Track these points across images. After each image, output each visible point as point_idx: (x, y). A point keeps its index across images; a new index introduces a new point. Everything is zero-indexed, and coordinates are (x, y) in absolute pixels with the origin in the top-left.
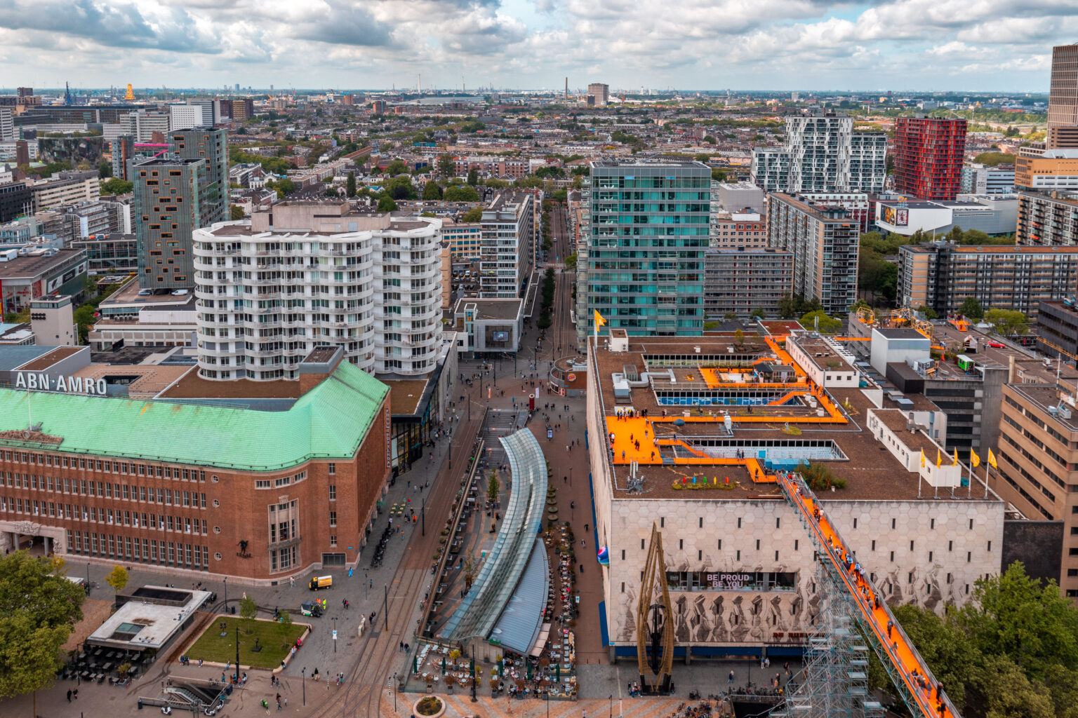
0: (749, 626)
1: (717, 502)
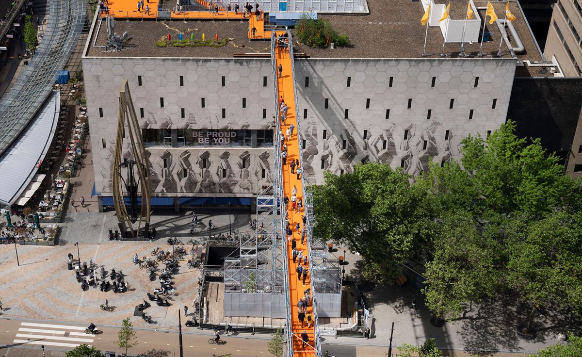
0: (237, 178)
1: (197, 61)
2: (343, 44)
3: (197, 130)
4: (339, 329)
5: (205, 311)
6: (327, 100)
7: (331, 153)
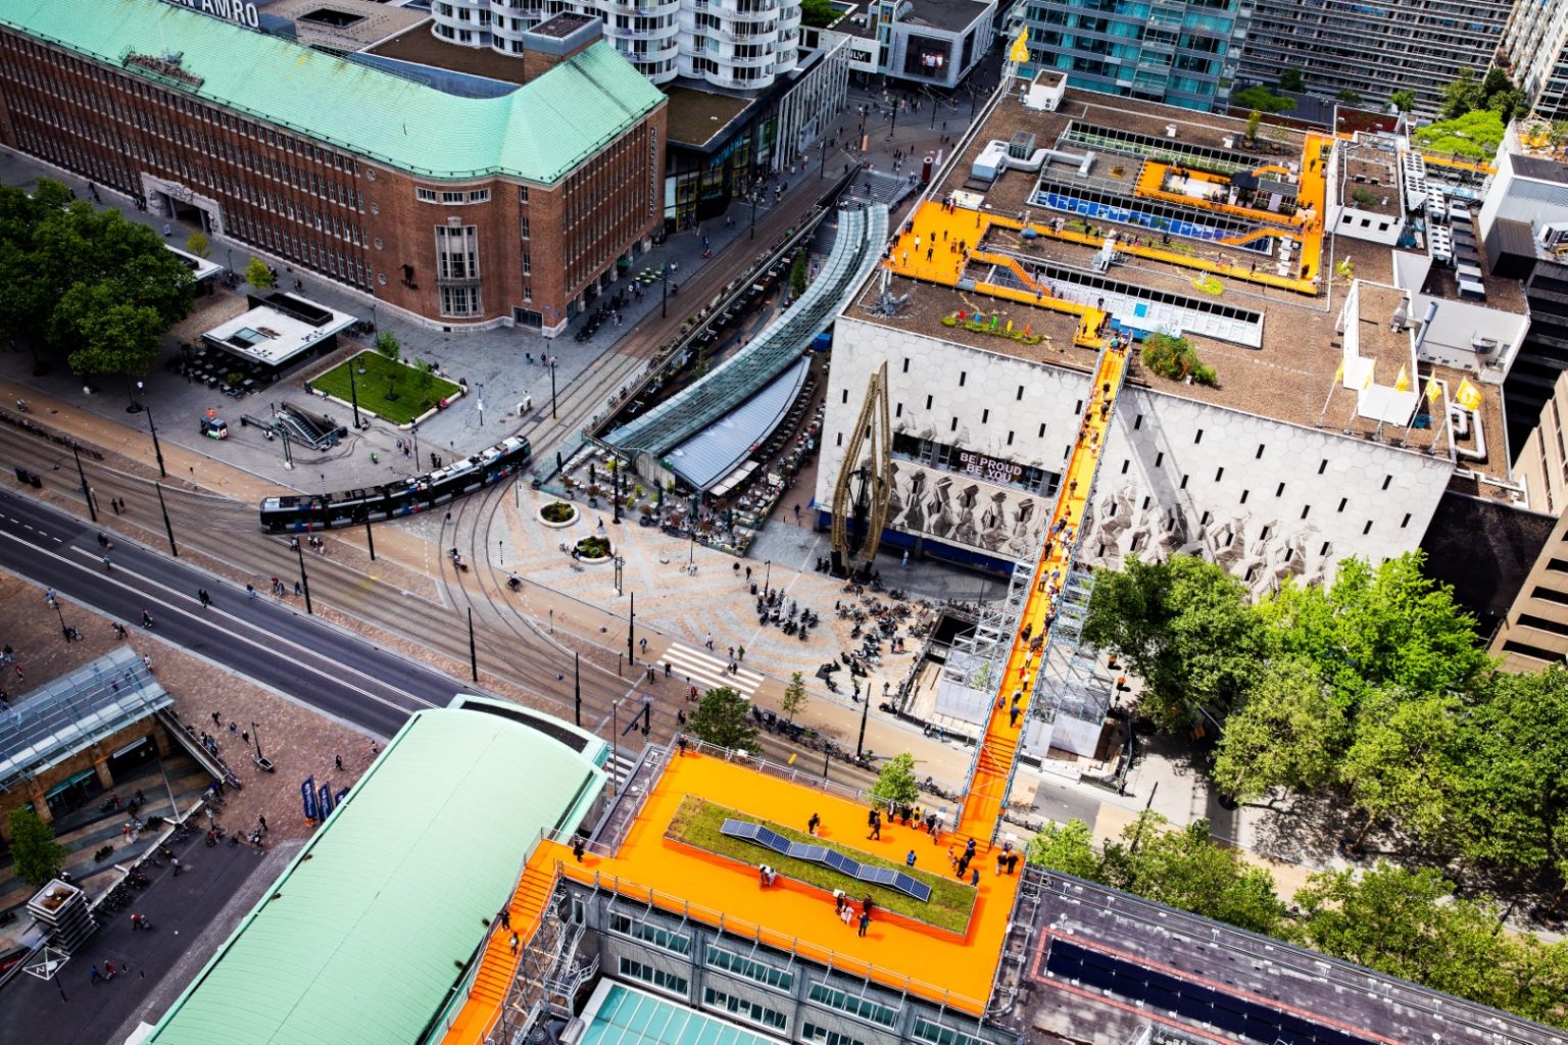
0: (1008, 533)
1: (991, 356)
2: (1206, 381)
3: (969, 453)
4: (1086, 773)
5: (910, 698)
6: (1161, 455)
7: (1149, 532)
